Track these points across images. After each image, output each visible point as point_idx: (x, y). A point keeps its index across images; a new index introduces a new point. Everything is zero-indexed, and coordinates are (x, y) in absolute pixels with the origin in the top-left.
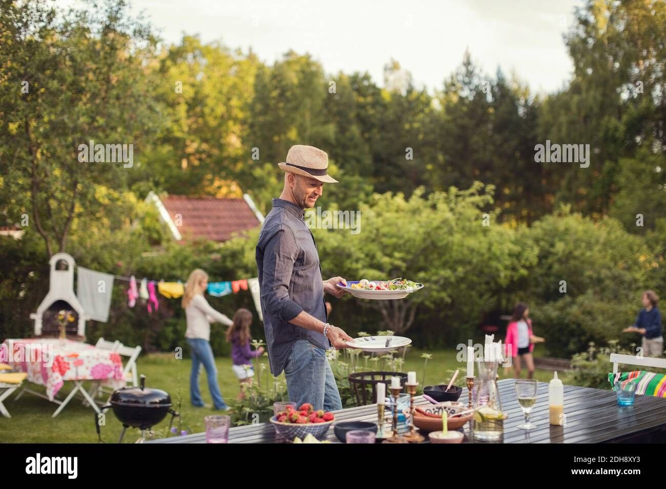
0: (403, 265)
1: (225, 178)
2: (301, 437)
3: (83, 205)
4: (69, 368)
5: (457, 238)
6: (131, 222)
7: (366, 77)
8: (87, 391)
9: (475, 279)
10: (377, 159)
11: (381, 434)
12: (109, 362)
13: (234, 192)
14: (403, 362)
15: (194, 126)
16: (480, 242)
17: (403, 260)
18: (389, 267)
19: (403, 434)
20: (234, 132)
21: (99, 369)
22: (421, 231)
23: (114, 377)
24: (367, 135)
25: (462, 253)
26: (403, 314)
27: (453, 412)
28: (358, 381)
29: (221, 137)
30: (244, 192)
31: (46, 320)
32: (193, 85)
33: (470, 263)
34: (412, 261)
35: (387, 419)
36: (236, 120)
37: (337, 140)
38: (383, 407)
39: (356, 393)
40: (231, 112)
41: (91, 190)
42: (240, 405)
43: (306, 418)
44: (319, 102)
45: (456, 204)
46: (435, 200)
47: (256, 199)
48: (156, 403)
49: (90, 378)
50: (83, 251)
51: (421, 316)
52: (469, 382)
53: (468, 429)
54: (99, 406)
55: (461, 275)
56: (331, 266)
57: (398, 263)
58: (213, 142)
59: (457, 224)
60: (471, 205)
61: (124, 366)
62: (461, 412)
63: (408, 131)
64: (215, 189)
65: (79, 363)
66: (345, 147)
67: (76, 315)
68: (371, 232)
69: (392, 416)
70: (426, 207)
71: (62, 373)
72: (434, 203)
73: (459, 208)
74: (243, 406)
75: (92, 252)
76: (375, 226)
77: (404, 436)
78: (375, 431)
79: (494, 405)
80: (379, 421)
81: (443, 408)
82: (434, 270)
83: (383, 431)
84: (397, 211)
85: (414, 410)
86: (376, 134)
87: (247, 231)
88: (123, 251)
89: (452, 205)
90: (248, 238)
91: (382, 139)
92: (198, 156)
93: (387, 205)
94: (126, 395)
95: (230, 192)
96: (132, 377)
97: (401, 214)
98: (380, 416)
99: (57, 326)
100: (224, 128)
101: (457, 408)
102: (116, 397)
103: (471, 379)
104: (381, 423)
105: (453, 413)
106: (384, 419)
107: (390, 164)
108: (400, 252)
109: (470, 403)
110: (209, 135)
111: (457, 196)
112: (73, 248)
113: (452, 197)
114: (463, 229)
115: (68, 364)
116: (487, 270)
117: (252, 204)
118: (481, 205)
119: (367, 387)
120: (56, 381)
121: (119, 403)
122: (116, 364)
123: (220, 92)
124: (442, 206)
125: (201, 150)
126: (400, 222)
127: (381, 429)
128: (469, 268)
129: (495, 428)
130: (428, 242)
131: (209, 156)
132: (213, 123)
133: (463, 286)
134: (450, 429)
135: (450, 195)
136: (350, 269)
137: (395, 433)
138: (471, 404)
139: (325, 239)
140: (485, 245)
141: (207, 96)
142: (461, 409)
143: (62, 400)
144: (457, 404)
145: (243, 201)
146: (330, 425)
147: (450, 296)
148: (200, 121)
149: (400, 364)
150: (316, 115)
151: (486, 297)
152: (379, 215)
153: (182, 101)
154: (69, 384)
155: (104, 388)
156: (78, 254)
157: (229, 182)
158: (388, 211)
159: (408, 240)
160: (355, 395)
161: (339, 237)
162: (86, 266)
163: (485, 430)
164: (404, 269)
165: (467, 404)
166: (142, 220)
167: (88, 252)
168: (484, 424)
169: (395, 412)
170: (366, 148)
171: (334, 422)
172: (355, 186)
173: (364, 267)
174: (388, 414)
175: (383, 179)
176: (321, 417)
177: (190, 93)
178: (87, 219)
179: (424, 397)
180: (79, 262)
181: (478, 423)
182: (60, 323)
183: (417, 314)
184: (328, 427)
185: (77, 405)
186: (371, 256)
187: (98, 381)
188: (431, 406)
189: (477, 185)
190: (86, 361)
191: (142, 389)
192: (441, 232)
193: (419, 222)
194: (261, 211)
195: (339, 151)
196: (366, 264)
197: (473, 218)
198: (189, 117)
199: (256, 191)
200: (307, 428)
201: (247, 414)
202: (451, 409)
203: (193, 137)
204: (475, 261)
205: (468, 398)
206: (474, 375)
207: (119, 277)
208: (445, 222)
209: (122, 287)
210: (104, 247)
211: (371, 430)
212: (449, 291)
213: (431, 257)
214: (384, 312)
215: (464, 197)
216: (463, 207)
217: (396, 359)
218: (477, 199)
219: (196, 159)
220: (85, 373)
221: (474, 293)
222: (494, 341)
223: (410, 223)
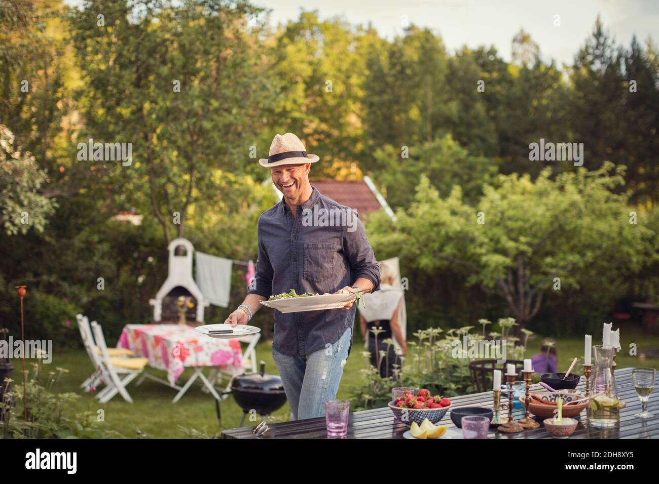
0: (529, 250)
1: (345, 160)
2: (418, 421)
3: (200, 189)
4: (189, 355)
5: (586, 221)
6: (249, 206)
7: (493, 52)
8: (207, 376)
9: (605, 264)
10: (504, 138)
11: (497, 420)
12: (228, 349)
13: (355, 174)
14: (525, 350)
15: (313, 105)
16: (611, 226)
17: (529, 244)
18: (514, 252)
19: (518, 421)
20: (354, 112)
21: (219, 355)
22: (548, 214)
23: (233, 364)
24: (492, 113)
25: (591, 237)
26: (529, 301)
27: (569, 399)
28: (478, 369)
29: (340, 116)
30: (364, 174)
31: (165, 306)
32: (311, 63)
33: (600, 247)
34: (539, 245)
35: (503, 406)
36: (355, 99)
37: (460, 118)
38: (499, 394)
39: (476, 381)
40: (350, 90)
41: (208, 174)
42: (360, 392)
43: (423, 404)
44: (442, 77)
45: (585, 185)
46: (563, 182)
47: (376, 180)
48: (275, 389)
49: (209, 364)
50: (201, 235)
51: (549, 303)
52: (587, 370)
53: (586, 417)
54: (218, 392)
55: (590, 260)
56: (454, 251)
57: (524, 248)
58: (332, 122)
59: (586, 207)
60: (600, 187)
61: (243, 353)
62: (577, 399)
63: (536, 109)
64: (334, 171)
65: (199, 349)
66: (469, 126)
67: (195, 301)
68: (495, 215)
69: (507, 403)
70: (553, 189)
71: (182, 358)
72: (562, 184)
73: (588, 190)
74: (362, 393)
75: (210, 237)
76: (500, 209)
77: (519, 422)
78: (491, 417)
79: (611, 393)
80: (495, 407)
81: (560, 395)
82: (561, 255)
83: (500, 416)
84: (523, 193)
85: (530, 397)
86: (502, 112)
87: (368, 215)
88: (241, 236)
89: (581, 187)
90: (368, 222)
91: (509, 117)
92: (316, 136)
93: (513, 186)
94: (246, 381)
95: (349, 174)
96: (251, 363)
97: (527, 196)
98: (496, 403)
99: (177, 312)
100: (344, 107)
101: (573, 396)
102: (236, 383)
103: (588, 367)
104: (497, 409)
105: (569, 401)
106: (500, 406)
107: (517, 143)
108: (526, 236)
109: (587, 391)
110: (327, 116)
111: (586, 177)
112: (191, 233)
113: (581, 178)
114: (593, 211)
115: (188, 350)
116: (617, 255)
117: (372, 186)
118: (612, 186)
119: (488, 375)
120: (177, 366)
121: (240, 389)
122: (235, 350)
123: (339, 70)
124: (570, 188)
125: (320, 130)
126: (526, 205)
127: (496, 415)
128: (599, 252)
129: (610, 416)
130: (556, 225)
131: (329, 136)
132: (332, 102)
133: (593, 272)
134: (564, 416)
135: (579, 176)
136: (474, 255)
137: (510, 419)
138: (588, 393)
139: (448, 222)
140: (615, 229)
141: (325, 75)
142: (577, 397)
143: (182, 385)
144: (575, 392)
145: (363, 183)
146: (446, 410)
147: (579, 282)
148: (319, 99)
149: (522, 352)
150: (438, 93)
151: (617, 283)
152: (504, 197)
153: (299, 79)
154: (190, 370)
155: (224, 374)
156: (196, 239)
157: (348, 163)
158: (513, 193)
159: (535, 224)
160: (475, 383)
161: (462, 220)
162: (204, 251)
163: (600, 418)
164: (529, 254)
165: (585, 393)
166: (260, 203)
167: (206, 237)
168: (599, 410)
169: (510, 399)
170: (492, 126)
171: (451, 408)
172: (479, 168)
173: (488, 252)
174: (505, 401)
175: (509, 159)
176: (438, 403)
177: (307, 71)
178: (204, 203)
179: (542, 385)
180: (198, 247)
181: (594, 411)
182: (180, 309)
183: (543, 301)
184: (445, 413)
185: (197, 392)
186: (495, 240)
187: (218, 368)
188: (548, 394)
189: (608, 165)
190: (205, 348)
191: (262, 375)
192: (568, 215)
193: (546, 205)
194: (382, 194)
195: (462, 129)
196: (490, 249)
197: (603, 200)
198: (307, 96)
199: (377, 173)
200: (424, 413)
201: (367, 401)
202: (568, 397)
203: (311, 117)
204: (605, 245)
205: (585, 386)
206: (591, 363)
207: (237, 262)
208: (573, 204)
209: (240, 272)
210: (222, 232)
211: (486, 416)
212: (578, 276)
213: (559, 241)
214: (510, 298)
215: (593, 178)
216: (593, 189)
217: (517, 347)
218: (607, 180)
219: (315, 139)
220: (205, 359)
221: (604, 279)
222: (612, 329)
223: (538, 205)
